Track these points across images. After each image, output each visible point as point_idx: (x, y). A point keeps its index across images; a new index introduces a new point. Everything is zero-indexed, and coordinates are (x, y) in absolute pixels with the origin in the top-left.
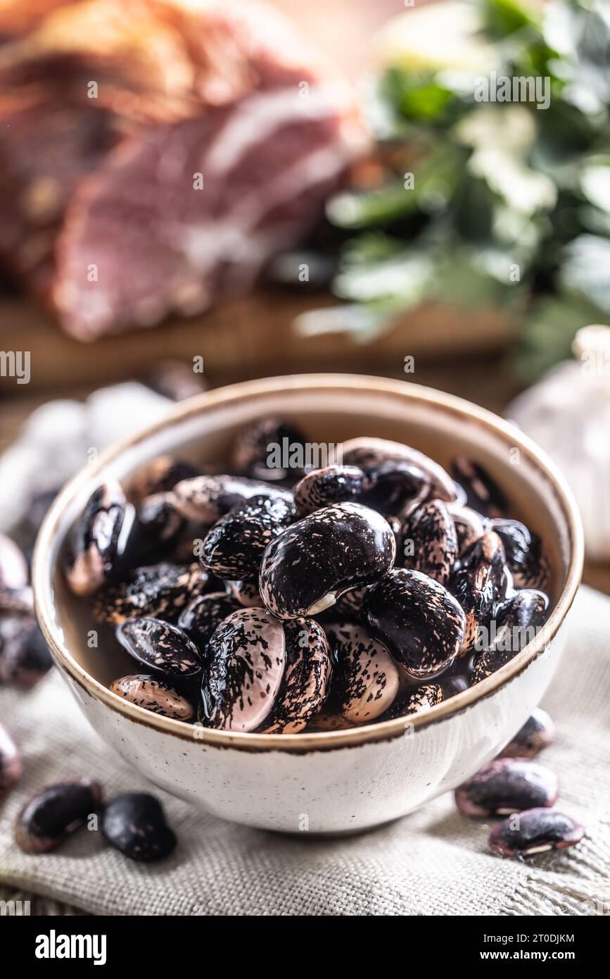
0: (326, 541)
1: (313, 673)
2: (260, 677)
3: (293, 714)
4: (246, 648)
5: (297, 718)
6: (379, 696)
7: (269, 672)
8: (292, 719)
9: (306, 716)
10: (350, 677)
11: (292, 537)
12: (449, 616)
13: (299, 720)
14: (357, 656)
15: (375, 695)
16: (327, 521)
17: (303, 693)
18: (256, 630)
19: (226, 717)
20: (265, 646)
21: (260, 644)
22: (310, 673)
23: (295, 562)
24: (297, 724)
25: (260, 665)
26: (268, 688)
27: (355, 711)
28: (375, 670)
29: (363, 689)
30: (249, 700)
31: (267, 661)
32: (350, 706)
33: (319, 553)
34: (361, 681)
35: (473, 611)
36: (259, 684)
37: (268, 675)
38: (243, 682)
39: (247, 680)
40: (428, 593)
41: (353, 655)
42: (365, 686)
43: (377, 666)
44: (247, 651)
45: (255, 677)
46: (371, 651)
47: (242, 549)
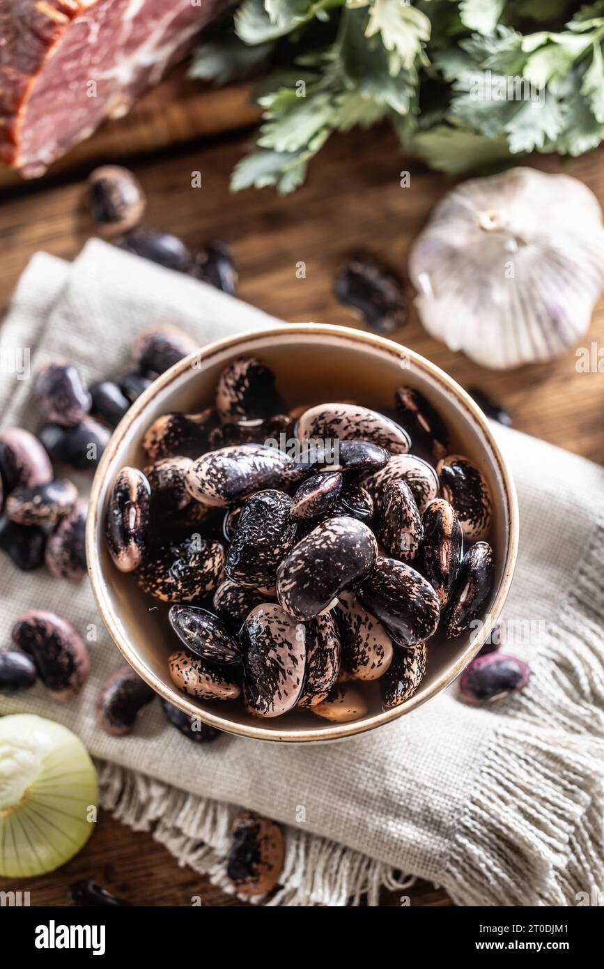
0: (326, 565)
1: (329, 660)
2: (290, 673)
3: (317, 689)
4: (276, 651)
5: (321, 692)
6: (380, 664)
7: (296, 668)
8: (317, 693)
9: (328, 690)
10: (354, 647)
11: (300, 564)
12: (427, 602)
13: (322, 693)
14: (357, 628)
15: (377, 663)
16: (324, 546)
17: (323, 675)
18: (281, 633)
19: (269, 704)
20: (291, 648)
21: (285, 645)
22: (326, 660)
23: (305, 586)
24: (321, 696)
25: (288, 665)
26: (298, 680)
27: (363, 674)
28: (374, 643)
29: (366, 659)
30: (285, 692)
31: (294, 660)
32: (358, 671)
33: (323, 576)
34: (364, 652)
35: (442, 586)
36: (291, 679)
37: (297, 671)
38: (279, 679)
39: (281, 678)
40: (408, 585)
41: (355, 627)
42: (368, 656)
43: (375, 639)
44: (277, 653)
45: (287, 675)
46: (368, 623)
47: (260, 569)
